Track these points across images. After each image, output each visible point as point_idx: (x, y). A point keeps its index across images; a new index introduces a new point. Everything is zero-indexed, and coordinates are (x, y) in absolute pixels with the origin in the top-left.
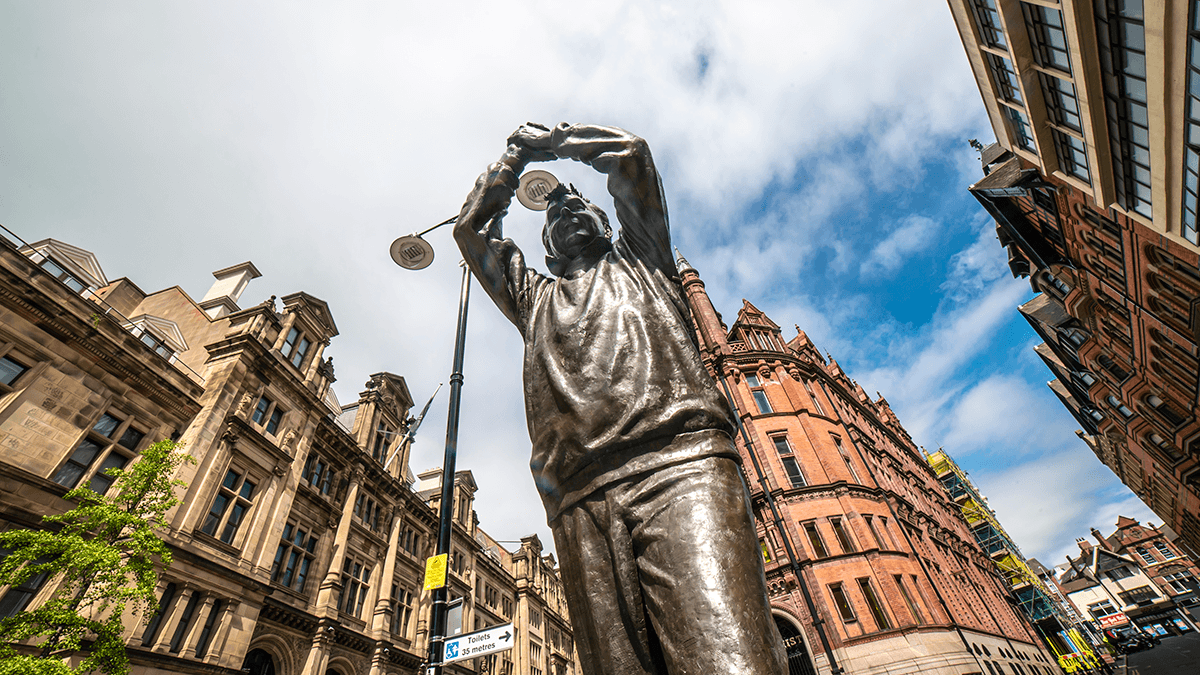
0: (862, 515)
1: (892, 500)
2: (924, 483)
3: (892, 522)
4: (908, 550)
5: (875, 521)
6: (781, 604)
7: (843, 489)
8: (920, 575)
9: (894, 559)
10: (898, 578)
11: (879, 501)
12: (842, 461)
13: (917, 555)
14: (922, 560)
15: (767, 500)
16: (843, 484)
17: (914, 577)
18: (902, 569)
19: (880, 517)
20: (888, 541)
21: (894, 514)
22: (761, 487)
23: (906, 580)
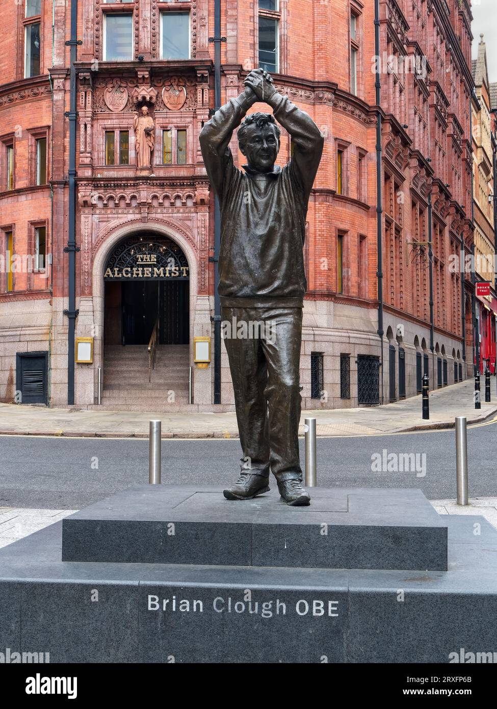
0: (336, 139)
1: (388, 128)
2: (447, 104)
3: (371, 159)
4: (372, 203)
5: (351, 154)
6: (178, 223)
7: (328, 95)
8: (372, 237)
9: (347, 211)
10: (341, 234)
11: (367, 123)
12: (344, 50)
13: (379, 211)
14: (383, 220)
15: (212, 73)
16: (332, 87)
17: (362, 238)
18: (353, 224)
19: (358, 148)
20: (353, 186)
21: (378, 149)
22: (212, 51)
23: (351, 240)
